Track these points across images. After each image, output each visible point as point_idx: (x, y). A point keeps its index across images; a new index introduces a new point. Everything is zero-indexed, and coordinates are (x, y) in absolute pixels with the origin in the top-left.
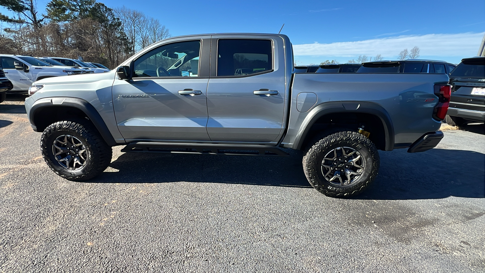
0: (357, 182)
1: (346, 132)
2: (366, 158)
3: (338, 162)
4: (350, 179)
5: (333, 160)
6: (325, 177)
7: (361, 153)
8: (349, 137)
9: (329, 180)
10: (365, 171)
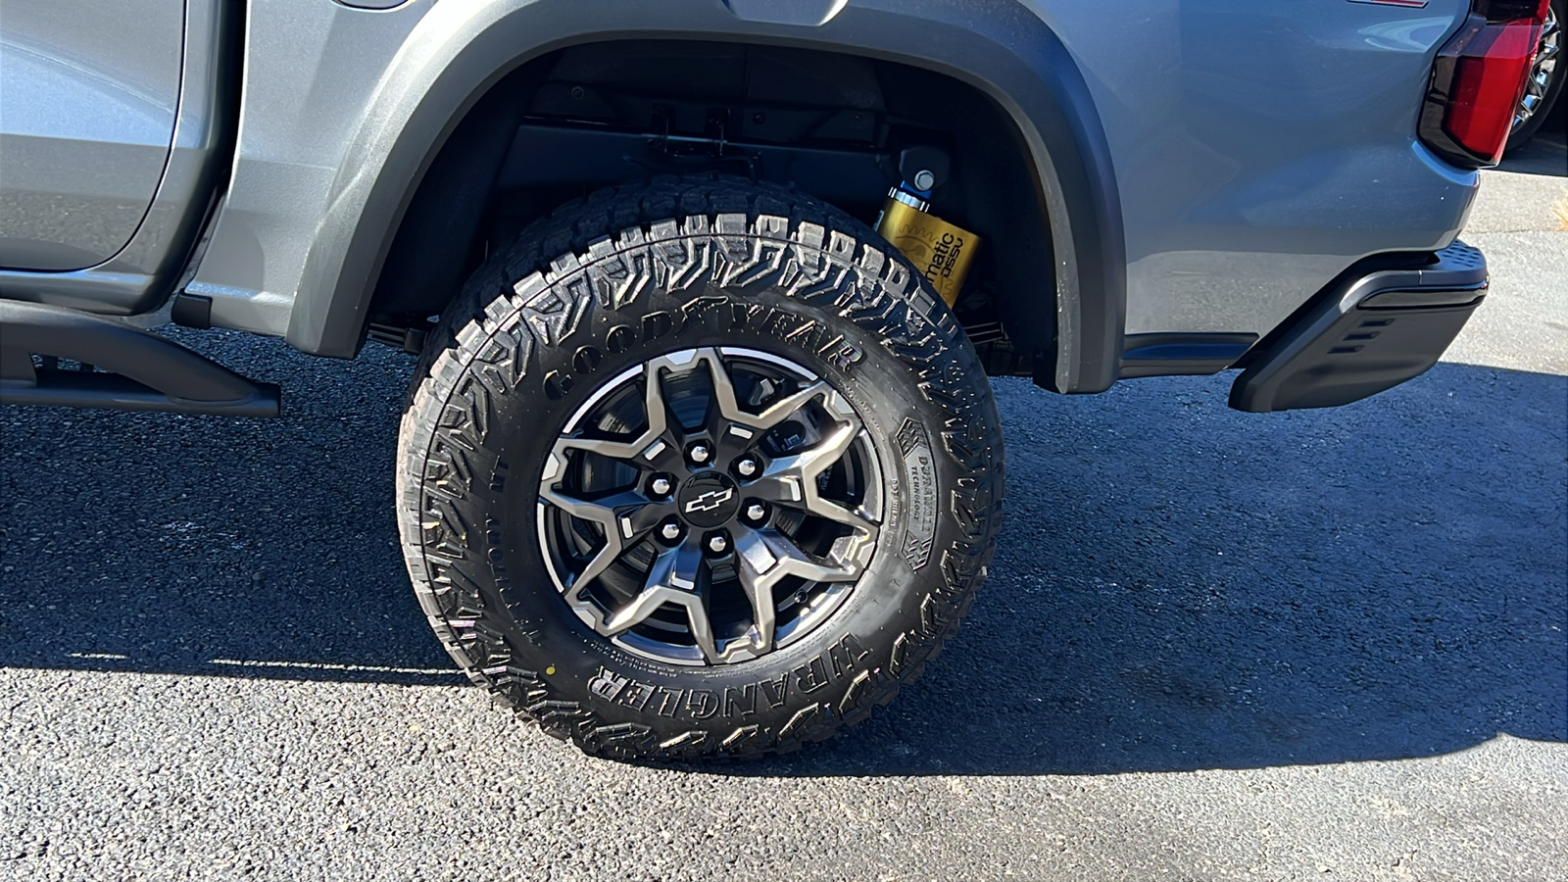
0: (824, 641)
1: (742, 218)
2: (893, 446)
3: (684, 475)
4: (771, 616)
5: (641, 454)
6: (570, 598)
7: (863, 408)
8: (764, 262)
9: (605, 623)
10: (884, 549)
